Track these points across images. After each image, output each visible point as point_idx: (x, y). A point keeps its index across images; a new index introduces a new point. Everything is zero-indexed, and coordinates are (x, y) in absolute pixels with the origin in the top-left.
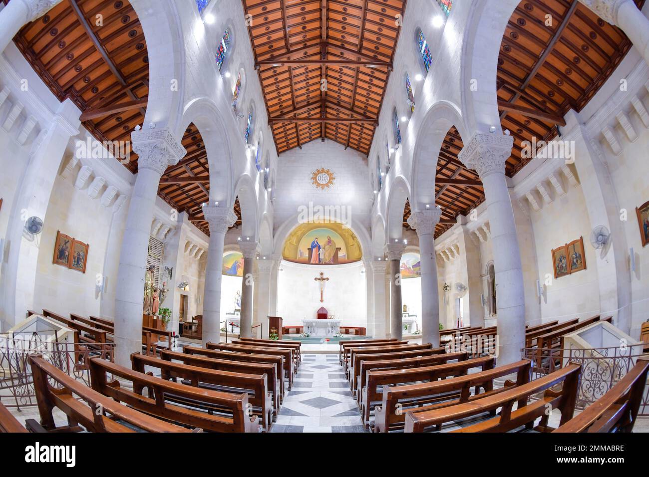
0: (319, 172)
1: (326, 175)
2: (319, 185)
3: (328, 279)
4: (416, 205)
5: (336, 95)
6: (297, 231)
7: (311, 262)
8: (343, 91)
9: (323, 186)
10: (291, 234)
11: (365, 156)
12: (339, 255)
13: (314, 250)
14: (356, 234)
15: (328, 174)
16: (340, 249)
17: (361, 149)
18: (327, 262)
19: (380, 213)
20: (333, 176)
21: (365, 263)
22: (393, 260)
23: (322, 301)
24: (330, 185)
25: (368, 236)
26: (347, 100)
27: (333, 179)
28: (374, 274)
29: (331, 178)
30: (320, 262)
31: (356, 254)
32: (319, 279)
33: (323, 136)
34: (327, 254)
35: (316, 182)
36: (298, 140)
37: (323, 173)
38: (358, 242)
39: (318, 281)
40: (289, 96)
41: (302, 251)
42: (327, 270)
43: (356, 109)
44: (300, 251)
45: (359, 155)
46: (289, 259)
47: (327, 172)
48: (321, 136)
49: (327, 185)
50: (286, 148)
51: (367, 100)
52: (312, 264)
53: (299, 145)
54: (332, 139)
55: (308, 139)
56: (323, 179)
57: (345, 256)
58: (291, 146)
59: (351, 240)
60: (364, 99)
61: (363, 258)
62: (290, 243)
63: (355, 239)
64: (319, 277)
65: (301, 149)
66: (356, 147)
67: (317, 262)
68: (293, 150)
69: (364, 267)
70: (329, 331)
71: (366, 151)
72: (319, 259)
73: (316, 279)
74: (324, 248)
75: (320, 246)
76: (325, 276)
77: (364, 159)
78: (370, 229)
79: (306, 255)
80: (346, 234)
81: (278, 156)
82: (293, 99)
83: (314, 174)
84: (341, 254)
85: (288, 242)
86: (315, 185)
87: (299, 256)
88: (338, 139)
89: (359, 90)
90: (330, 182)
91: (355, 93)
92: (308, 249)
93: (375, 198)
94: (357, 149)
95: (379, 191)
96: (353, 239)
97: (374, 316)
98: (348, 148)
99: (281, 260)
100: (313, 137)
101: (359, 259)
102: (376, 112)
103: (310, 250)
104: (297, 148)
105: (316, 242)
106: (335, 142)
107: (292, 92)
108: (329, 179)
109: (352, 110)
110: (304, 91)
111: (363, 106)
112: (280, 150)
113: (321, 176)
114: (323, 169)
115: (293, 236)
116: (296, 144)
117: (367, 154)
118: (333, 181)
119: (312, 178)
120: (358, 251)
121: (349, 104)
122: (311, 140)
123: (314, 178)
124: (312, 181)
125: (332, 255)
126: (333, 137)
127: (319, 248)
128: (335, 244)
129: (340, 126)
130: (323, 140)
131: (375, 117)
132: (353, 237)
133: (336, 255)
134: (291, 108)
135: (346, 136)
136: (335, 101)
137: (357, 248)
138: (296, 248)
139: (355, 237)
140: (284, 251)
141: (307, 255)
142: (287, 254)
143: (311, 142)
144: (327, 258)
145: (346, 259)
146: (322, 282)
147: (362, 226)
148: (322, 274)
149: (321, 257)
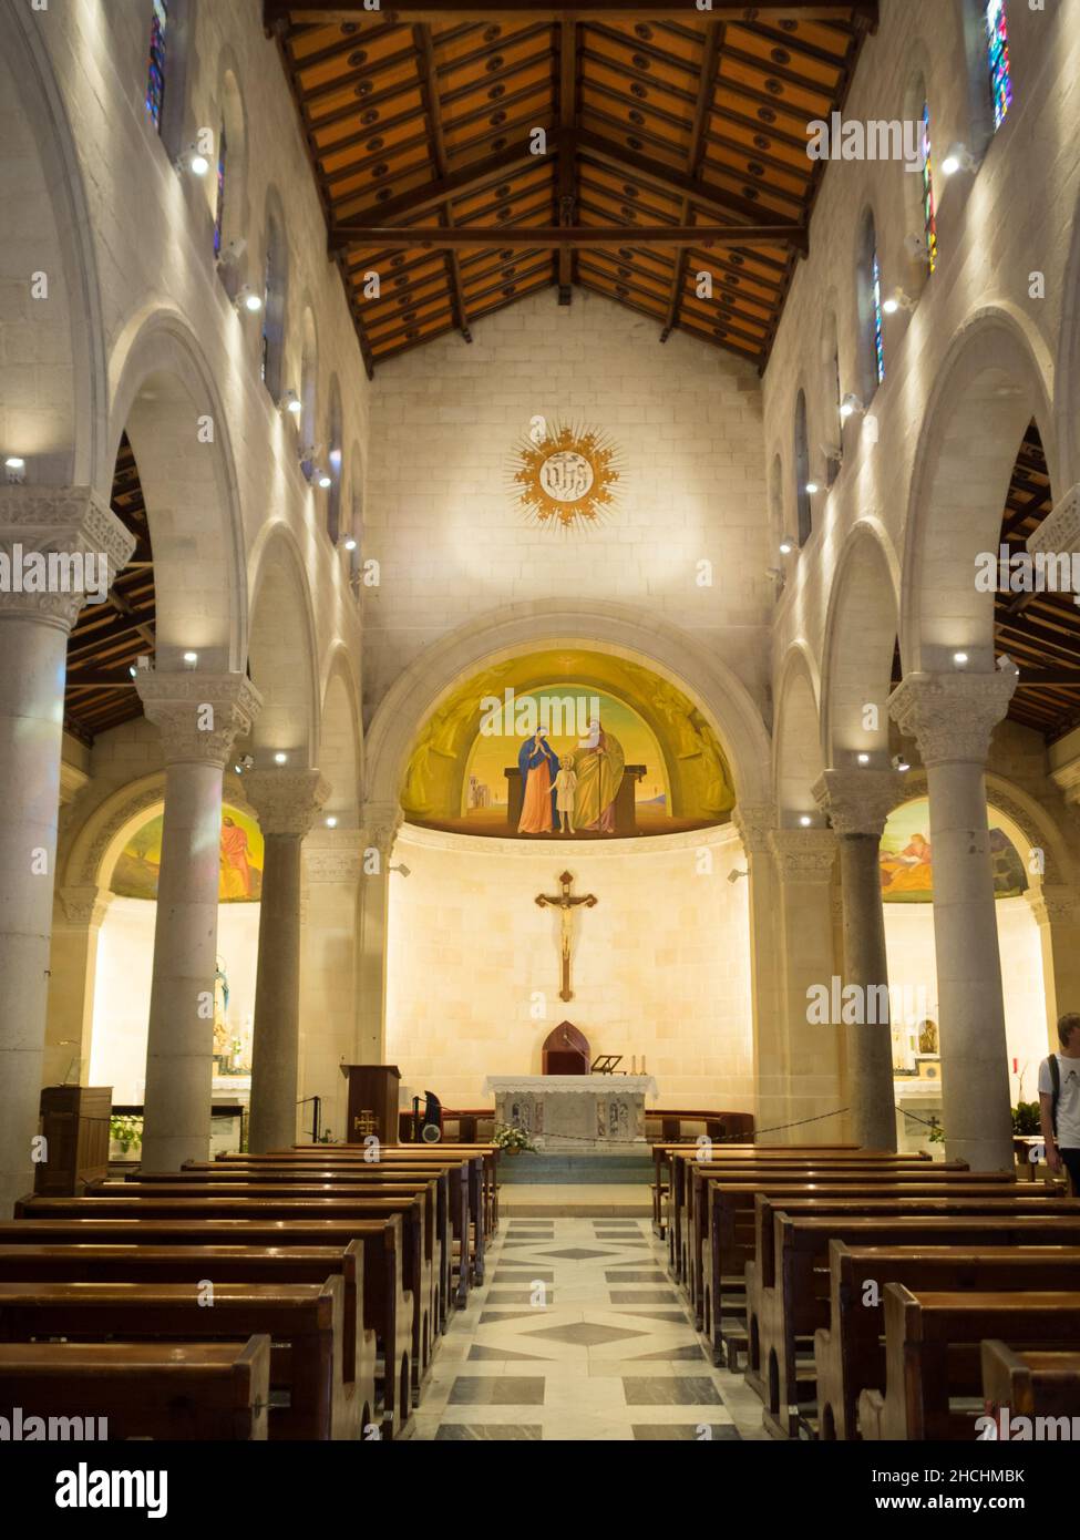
0: (550, 449)
1: (581, 460)
2: (549, 505)
3: (591, 901)
4: (917, 653)
5: (622, 112)
6: (462, 700)
7: (522, 828)
8: (654, 98)
9: (567, 512)
10: (436, 715)
11: (750, 369)
12: (638, 799)
13: (532, 776)
14: (706, 713)
15: (589, 459)
16: (642, 770)
17: (730, 338)
18: (588, 825)
19: (801, 641)
20: (612, 465)
21: (746, 834)
22: (850, 837)
23: (566, 995)
24: (599, 507)
25: (756, 722)
26: (673, 134)
27: (609, 477)
28: (782, 884)
29: (604, 476)
30: (557, 829)
31: (709, 795)
32: (555, 901)
33: (566, 281)
34: (587, 790)
35: (536, 493)
36: (455, 306)
37: (569, 455)
38: (715, 745)
39: (550, 907)
40: (417, 126)
41: (480, 782)
42: (591, 862)
43: (710, 176)
44: (474, 782)
45: (721, 362)
46: (430, 817)
47: (585, 448)
48: (553, 281)
49: (584, 506)
50: (403, 339)
51: (757, 141)
52: (526, 836)
53: (461, 324)
54: (601, 293)
55: (499, 296)
56: (568, 479)
57: (662, 800)
58: (423, 330)
59: (687, 736)
60: (746, 137)
61: (736, 810)
62: (430, 749)
63: (703, 730)
64: (554, 890)
65: (469, 339)
66: (709, 329)
67: (546, 827)
68: (433, 349)
69: (742, 852)
70: (601, 1126)
71: (756, 349)
72: (555, 813)
73: (541, 900)
74: (574, 768)
75: (555, 759)
76: (579, 889)
77: (743, 385)
78: (765, 694)
79: (499, 797)
80: (669, 712)
81: (370, 374)
82: (430, 137)
83: (530, 457)
84: (649, 792)
85: (425, 748)
86: (533, 508)
87: (468, 802)
88: (633, 295)
89: (723, 98)
90: (597, 493)
91: (710, 107)
92: (508, 772)
93: (784, 574)
94: (717, 339)
95: (802, 542)
96: (698, 731)
97: (788, 1064)
98: (677, 334)
99: (398, 826)
100: (519, 287)
101: (720, 818)
102: (802, 193)
103: (516, 777)
104: (453, 338)
105: (538, 745)
106: (619, 308)
107: (426, 107)
108: (590, 478)
109: (692, 181)
110: (480, 99)
111: (740, 163)
112: (376, 351)
113: (559, 466)
114: (566, 436)
115: (444, 721)
116: (447, 319)
117: (760, 360)
118: (611, 488)
119: (519, 478)
120: (718, 784)
121: (683, 151)
122: (511, 297)
123: (530, 477)
124: (522, 488)
125: (609, 796)
126: (612, 286)
127: (554, 765)
128: (619, 749)
129: (637, 260)
130: (565, 299)
131: (793, 211)
132: (698, 725)
133: (625, 797)
134: (424, 178)
135: (666, 283)
136: (620, 138)
137: (714, 769)
138: (459, 769)
139: (705, 724)
140: (408, 785)
141: (504, 800)
142: (420, 797)
143: (513, 310)
144: (588, 808)
145: (669, 812)
146: (568, 914)
147: (731, 683)
148: (566, 878)
149: (560, 807)
